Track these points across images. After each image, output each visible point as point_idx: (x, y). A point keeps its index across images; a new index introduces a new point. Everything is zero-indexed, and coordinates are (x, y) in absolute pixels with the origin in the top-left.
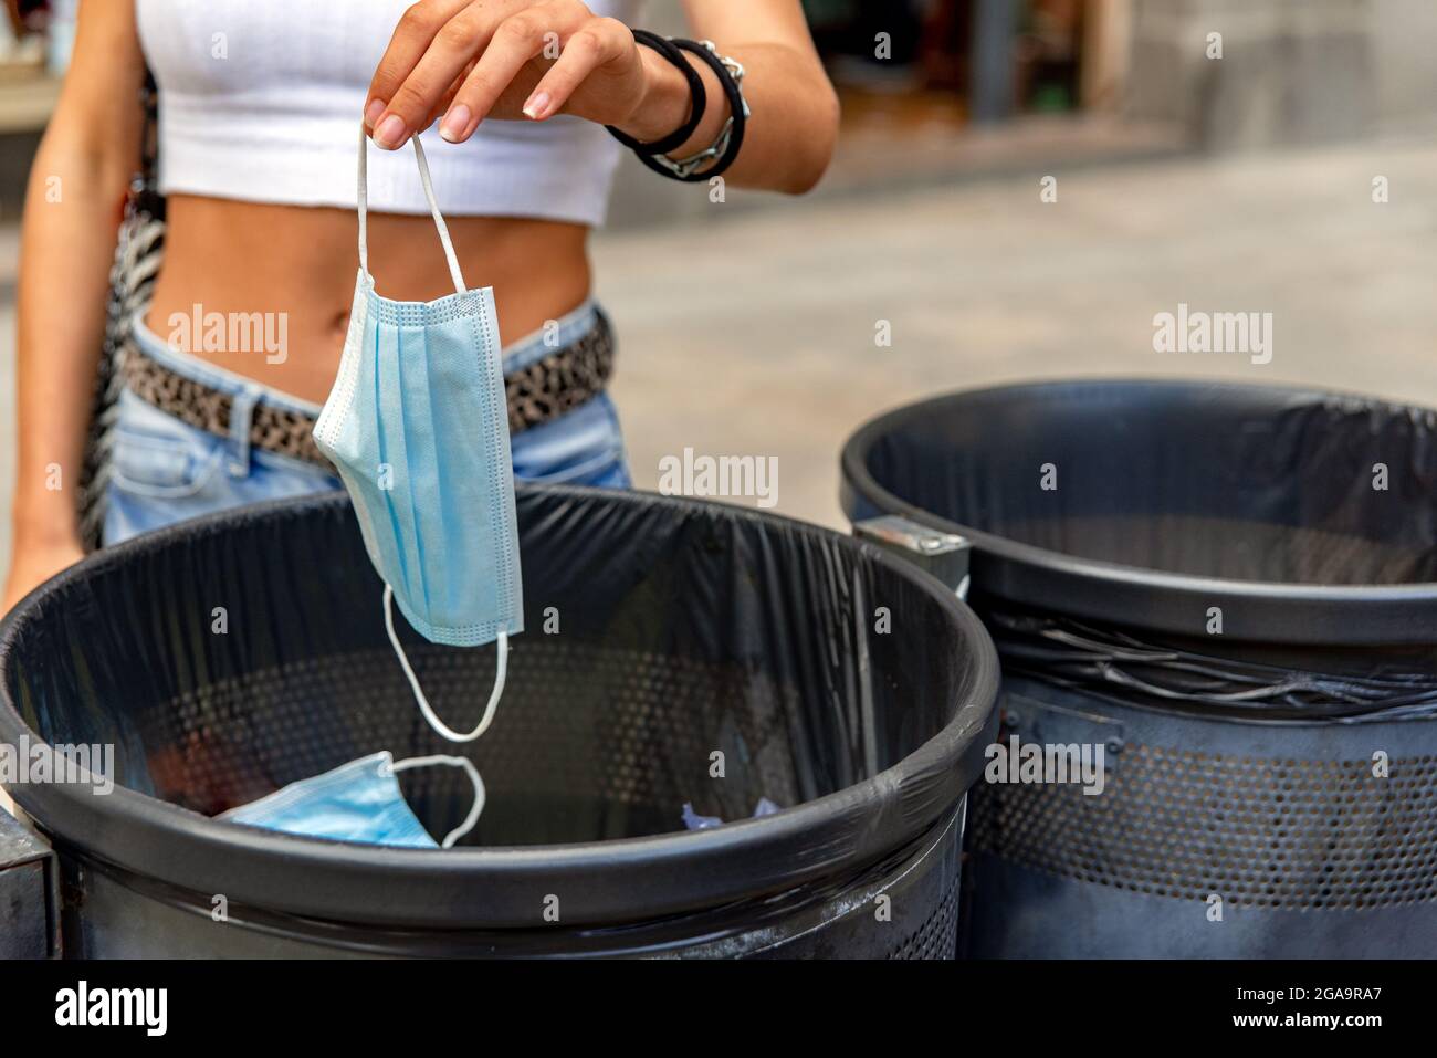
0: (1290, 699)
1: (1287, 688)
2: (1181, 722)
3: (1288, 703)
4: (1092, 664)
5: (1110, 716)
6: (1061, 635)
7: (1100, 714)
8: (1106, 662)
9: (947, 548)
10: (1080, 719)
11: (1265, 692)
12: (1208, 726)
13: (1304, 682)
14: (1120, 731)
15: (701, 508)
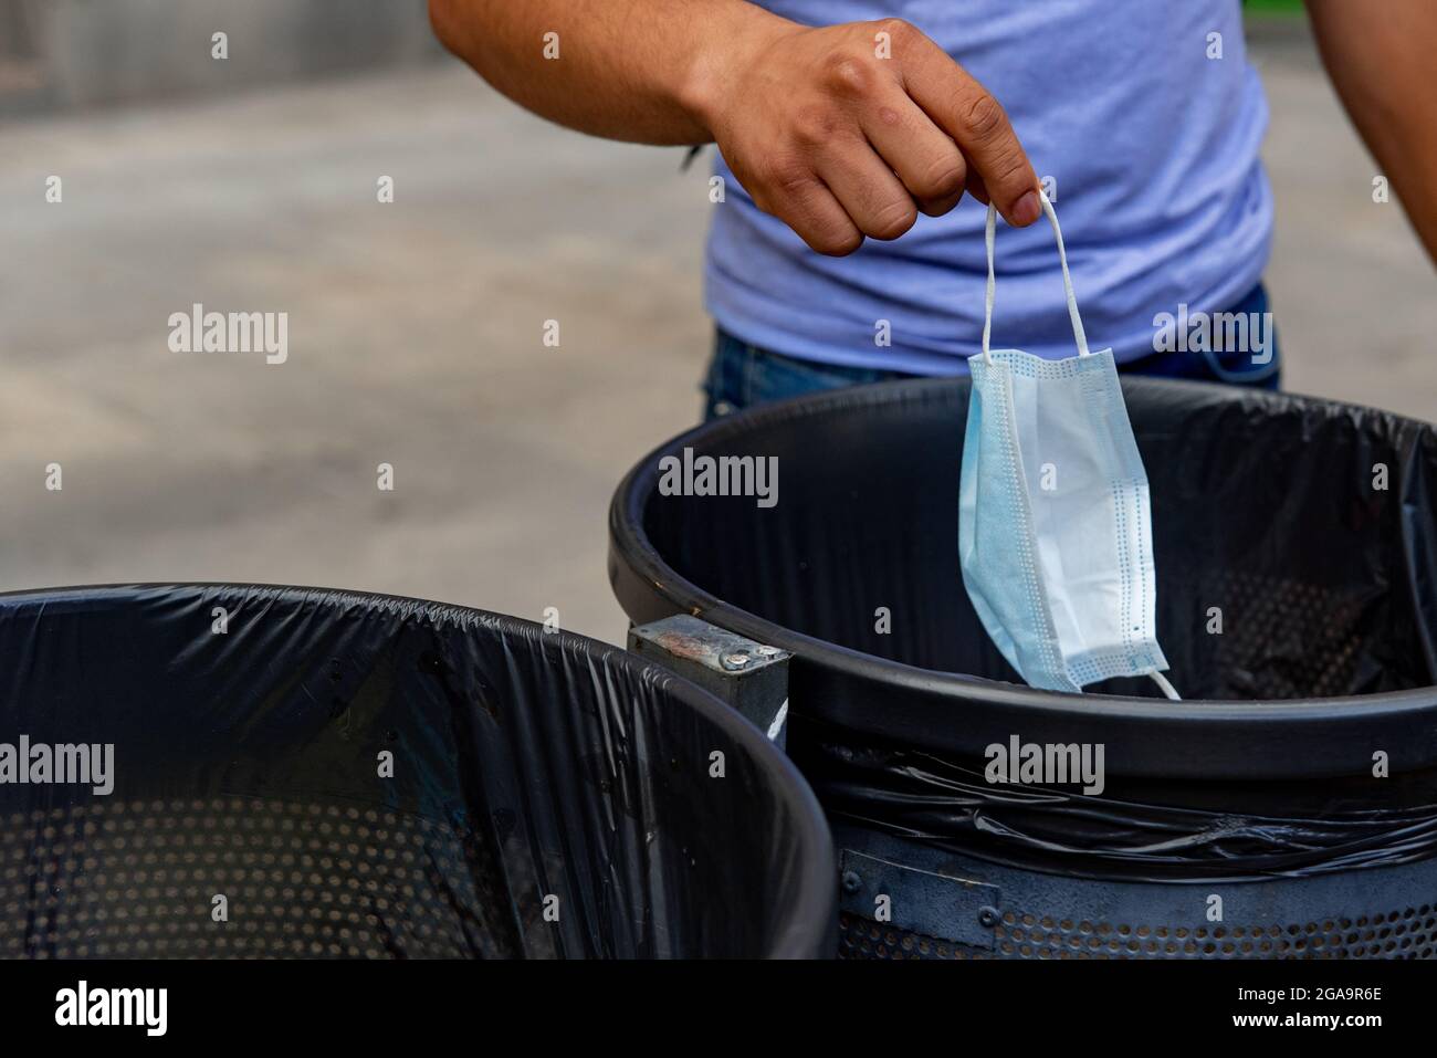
0: (1218, 850)
1: (1213, 836)
2: (1075, 883)
3: (1218, 855)
4: (958, 810)
5: (983, 878)
6: (915, 773)
7: (968, 875)
8: (973, 807)
9: (759, 664)
10: (942, 881)
11: (1187, 841)
12: (1111, 887)
13: (1236, 828)
14: (996, 897)
15: (420, 611)
